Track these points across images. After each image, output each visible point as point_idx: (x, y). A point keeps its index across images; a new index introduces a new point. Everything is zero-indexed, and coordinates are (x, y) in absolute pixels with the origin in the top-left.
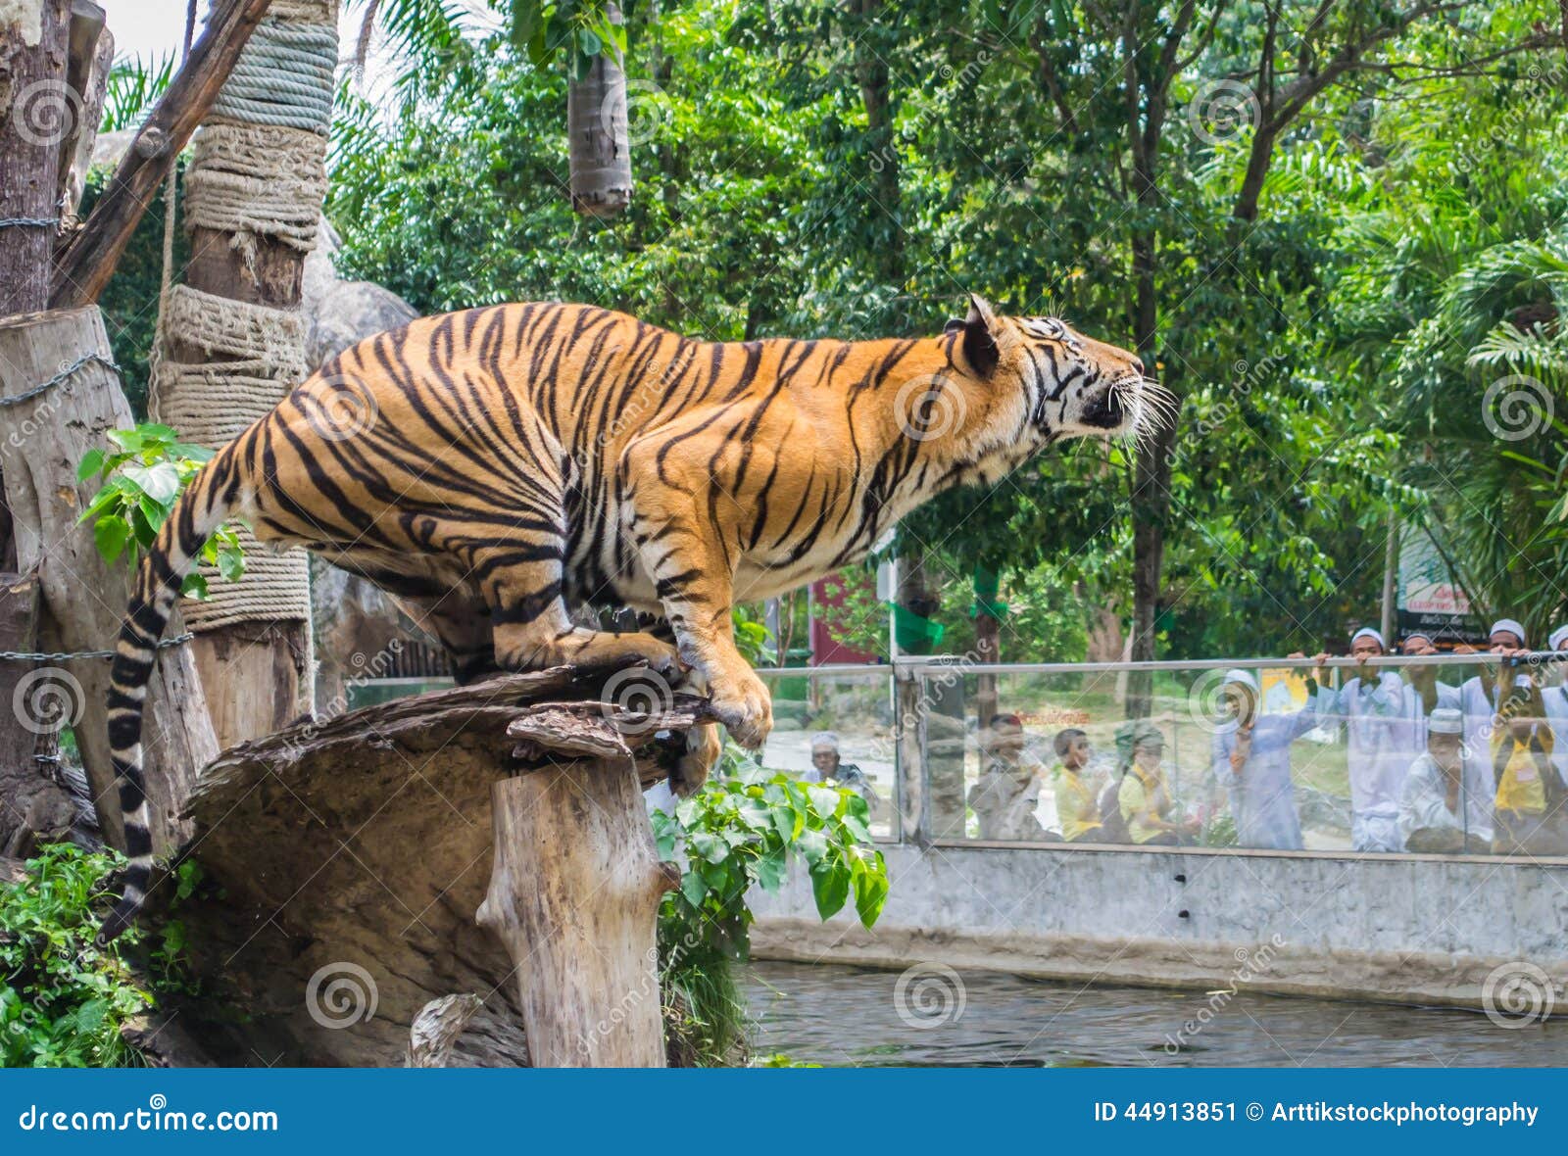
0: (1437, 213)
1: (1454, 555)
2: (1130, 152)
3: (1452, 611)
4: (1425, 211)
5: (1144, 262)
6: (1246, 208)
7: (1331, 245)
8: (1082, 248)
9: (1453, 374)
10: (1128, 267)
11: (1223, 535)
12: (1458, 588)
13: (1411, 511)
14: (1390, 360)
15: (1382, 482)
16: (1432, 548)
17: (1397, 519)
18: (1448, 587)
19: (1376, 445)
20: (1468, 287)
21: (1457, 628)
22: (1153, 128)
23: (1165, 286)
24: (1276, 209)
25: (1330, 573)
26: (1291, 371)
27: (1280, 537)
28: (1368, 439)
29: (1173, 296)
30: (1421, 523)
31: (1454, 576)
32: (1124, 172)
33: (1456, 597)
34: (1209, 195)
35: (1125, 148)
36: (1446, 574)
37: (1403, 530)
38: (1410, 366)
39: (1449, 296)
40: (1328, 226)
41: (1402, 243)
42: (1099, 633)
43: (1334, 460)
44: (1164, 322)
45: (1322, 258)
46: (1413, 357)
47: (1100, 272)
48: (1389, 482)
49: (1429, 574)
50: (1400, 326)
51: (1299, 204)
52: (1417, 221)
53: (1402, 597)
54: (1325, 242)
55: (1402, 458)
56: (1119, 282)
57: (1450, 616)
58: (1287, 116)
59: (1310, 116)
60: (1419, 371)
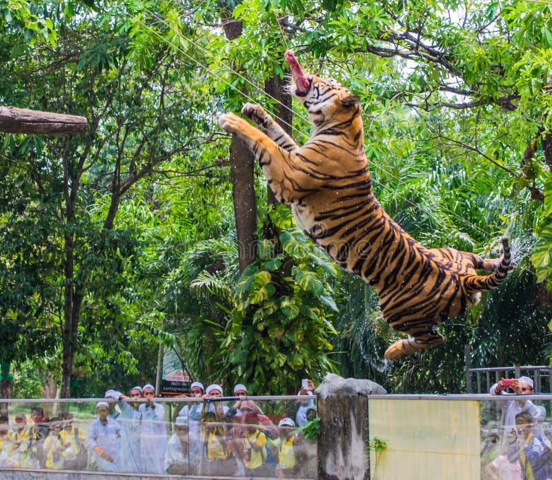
0: (180, 228)
1: (184, 358)
2: (65, 202)
3: (183, 380)
4: (176, 227)
5: (69, 244)
6: (109, 224)
7: (140, 239)
8: (46, 238)
9: (185, 290)
10: (63, 246)
11: (97, 350)
12: (185, 371)
13: (168, 342)
14: (161, 283)
15: (158, 331)
16: (176, 356)
17: (162, 344)
18: (182, 371)
19: (156, 316)
20: (191, 257)
21: (185, 387)
22: (73, 193)
23: (76, 254)
24: (119, 225)
25: (137, 366)
26: (124, 288)
27: (119, 351)
28: (153, 314)
29: (80, 258)
30: (172, 347)
31: (184, 367)
32: (62, 210)
33: (184, 375)
34: (94, 219)
35: (63, 201)
36: (180, 366)
37: (165, 348)
38: (168, 286)
39: (184, 260)
40: (140, 231)
41: (167, 239)
42: (47, 387)
43: (140, 322)
44: (76, 268)
45: (137, 244)
46: (169, 283)
47: (52, 248)
48: (160, 331)
49: (174, 366)
50: (165, 271)
51: (128, 223)
52: (173, 231)
53: (164, 375)
54: (138, 238)
55: (164, 321)
56: (59, 252)
57: (182, 382)
58: (125, 190)
59: (133, 190)
60: (172, 288)
